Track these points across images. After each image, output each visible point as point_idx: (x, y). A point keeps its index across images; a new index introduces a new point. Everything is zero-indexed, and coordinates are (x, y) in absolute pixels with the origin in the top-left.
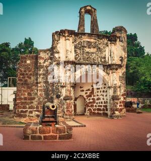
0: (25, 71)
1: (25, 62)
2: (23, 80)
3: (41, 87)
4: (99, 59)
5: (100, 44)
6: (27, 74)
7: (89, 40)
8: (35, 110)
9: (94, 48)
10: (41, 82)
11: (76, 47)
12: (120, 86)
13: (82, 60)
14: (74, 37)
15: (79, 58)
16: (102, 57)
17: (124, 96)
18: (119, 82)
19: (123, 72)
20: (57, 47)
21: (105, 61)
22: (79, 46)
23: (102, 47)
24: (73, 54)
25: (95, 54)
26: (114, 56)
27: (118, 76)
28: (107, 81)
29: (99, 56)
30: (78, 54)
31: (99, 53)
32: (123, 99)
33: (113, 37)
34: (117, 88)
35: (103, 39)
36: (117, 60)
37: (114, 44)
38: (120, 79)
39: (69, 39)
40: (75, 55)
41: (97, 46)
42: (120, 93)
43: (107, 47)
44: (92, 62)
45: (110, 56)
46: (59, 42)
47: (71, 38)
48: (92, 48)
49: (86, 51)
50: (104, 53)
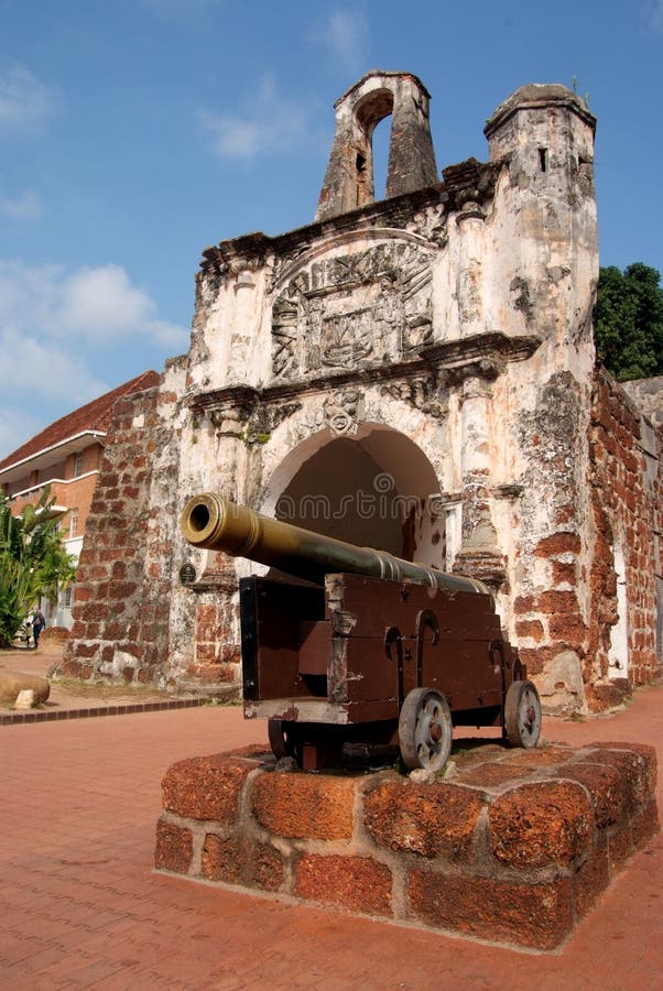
0: (122, 465)
1: (128, 424)
2: (109, 504)
3: (157, 530)
4: (393, 338)
5: (402, 249)
6: (126, 477)
7: (341, 251)
8: (124, 642)
9: (367, 283)
10: (158, 510)
11: (278, 311)
12: (521, 484)
13: (302, 369)
14: (276, 264)
15: (292, 358)
16: (410, 319)
17: (553, 557)
18: (519, 455)
19: (545, 378)
20: (206, 330)
21: (425, 339)
22: (295, 299)
23: (412, 265)
24: (268, 346)
25: (369, 313)
26: (474, 290)
27: (511, 415)
28: (432, 460)
29: (387, 317)
30: (286, 340)
31: (390, 301)
32: (550, 573)
33: (456, 183)
34: (490, 501)
35: (418, 218)
36: (501, 312)
37: (473, 219)
38: (524, 433)
39: (253, 282)
40: (274, 351)
41: (386, 268)
42: (524, 534)
43: (440, 254)
44: (350, 364)
45: (456, 296)
46: (214, 307)
47: (263, 272)
48: (358, 286)
49: (325, 316)
50: (422, 295)
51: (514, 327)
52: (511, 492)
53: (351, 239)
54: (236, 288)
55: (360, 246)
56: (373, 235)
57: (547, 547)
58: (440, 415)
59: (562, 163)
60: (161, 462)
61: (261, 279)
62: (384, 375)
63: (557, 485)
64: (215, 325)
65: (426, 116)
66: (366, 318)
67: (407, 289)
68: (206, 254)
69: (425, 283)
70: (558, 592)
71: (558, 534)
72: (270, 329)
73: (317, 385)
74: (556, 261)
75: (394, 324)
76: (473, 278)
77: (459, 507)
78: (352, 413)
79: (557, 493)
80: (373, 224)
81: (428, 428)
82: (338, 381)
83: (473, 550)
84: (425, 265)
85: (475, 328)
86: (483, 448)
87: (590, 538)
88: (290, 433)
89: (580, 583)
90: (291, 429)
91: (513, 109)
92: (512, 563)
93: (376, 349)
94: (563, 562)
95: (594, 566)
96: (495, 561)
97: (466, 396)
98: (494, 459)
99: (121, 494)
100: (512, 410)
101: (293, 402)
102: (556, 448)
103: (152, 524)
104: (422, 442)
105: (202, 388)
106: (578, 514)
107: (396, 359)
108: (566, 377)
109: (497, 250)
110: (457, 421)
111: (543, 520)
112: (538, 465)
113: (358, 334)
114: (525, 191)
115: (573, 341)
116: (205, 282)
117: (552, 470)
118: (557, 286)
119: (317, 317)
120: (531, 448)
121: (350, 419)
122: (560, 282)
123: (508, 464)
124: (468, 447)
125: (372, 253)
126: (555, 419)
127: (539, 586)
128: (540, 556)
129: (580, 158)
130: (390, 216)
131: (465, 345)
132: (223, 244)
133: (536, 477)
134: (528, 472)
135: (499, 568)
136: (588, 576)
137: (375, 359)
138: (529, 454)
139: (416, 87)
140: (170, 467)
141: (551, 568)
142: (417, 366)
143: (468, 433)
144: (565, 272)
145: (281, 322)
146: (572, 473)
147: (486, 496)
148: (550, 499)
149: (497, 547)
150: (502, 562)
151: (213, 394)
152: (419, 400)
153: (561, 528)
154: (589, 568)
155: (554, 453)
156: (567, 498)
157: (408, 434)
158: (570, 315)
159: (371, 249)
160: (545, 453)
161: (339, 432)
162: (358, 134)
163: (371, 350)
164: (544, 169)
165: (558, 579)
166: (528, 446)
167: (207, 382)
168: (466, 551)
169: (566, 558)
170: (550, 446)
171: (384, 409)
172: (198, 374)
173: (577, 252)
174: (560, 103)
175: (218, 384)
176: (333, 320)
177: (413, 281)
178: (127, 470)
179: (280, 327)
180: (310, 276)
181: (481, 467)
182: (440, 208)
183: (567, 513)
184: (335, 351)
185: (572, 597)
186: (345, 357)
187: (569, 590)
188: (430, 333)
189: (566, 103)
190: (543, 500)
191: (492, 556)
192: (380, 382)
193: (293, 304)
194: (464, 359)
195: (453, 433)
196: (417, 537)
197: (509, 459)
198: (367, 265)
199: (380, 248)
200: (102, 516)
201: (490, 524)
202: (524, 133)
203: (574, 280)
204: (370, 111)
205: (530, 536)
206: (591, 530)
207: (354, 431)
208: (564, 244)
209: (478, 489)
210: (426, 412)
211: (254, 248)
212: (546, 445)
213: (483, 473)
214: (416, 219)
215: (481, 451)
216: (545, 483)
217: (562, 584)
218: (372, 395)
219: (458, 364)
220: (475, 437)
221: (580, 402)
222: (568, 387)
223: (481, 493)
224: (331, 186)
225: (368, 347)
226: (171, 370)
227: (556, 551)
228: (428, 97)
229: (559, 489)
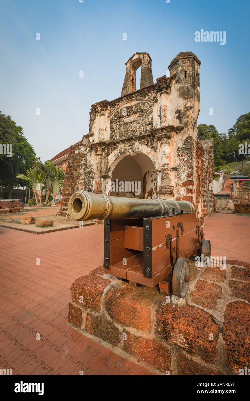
0: (73, 163)
1: (74, 152)
2: (70, 173)
3: (82, 180)
4: (142, 128)
5: (144, 104)
6: (74, 166)
7: (128, 105)
9: (135, 113)
10: (82, 174)
11: (112, 122)
12: (178, 167)
13: (118, 137)
14: (110, 109)
15: (115, 135)
16: (147, 123)
17: (187, 187)
18: (177, 159)
19: (185, 138)
20: (93, 128)
21: (151, 128)
22: (116, 118)
23: (147, 108)
24: (109, 131)
25: (136, 122)
26: (165, 114)
27: (175, 148)
28: (153, 161)
29: (141, 123)
30: (114, 130)
31: (142, 118)
32: (185, 191)
33: (161, 83)
34: (169, 172)
35: (149, 94)
36: (172, 120)
37: (165, 94)
38: (178, 153)
39: (104, 114)
40: (111, 132)
41: (140, 109)
42: (178, 181)
43: (155, 104)
44: (131, 136)
45: (160, 116)
46: (95, 121)
47: (107, 112)
48: (133, 114)
49: (124, 123)
50: (150, 116)
51: (176, 123)
52: (175, 169)
53: (131, 101)
54: (100, 116)
55: (133, 103)
56: (137, 100)
57: (185, 184)
58: (155, 149)
59: (191, 75)
60: (83, 162)
61: (107, 113)
62: (141, 138)
63: (188, 167)
64: (95, 126)
65: (151, 66)
66: (135, 123)
67: (146, 115)
68: (92, 106)
69: (151, 113)
70: (188, 196)
71: (188, 181)
72: (109, 127)
73: (122, 141)
74: (189, 104)
75: (142, 124)
76: (165, 110)
77: (161, 174)
78: (131, 149)
79: (188, 170)
80: (137, 97)
81: (152, 152)
82: (128, 140)
83: (164, 185)
84: (151, 107)
85: (165, 124)
86: (167, 157)
87: (196, 181)
88: (115, 154)
89: (194, 194)
90: (115, 153)
91: (177, 59)
92: (175, 188)
93: (138, 131)
94: (189, 188)
95: (197, 189)
96: (171, 188)
97: (163, 144)
98: (170, 161)
99: (73, 170)
100: (175, 147)
101: (116, 146)
102: (187, 157)
103: (81, 178)
104: (150, 156)
105: (92, 143)
106: (193, 175)
107: (143, 133)
108: (190, 137)
109: (171, 102)
110: (160, 150)
111: (184, 176)
112: (182, 162)
113: (133, 127)
114: (180, 84)
115: (193, 127)
116: (92, 114)
117: (186, 163)
118: (189, 112)
119: (121, 123)
120: (180, 158)
121: (131, 150)
122: (190, 111)
123: (174, 162)
124: (163, 157)
125: (136, 105)
126: (187, 149)
127: (182, 195)
128: (183, 186)
129: (196, 74)
130: (141, 94)
131: (162, 129)
132: (96, 103)
133: (182, 165)
134: (180, 164)
135: (172, 190)
136: (195, 192)
137: (137, 134)
138: (180, 159)
139: (148, 57)
140: (85, 163)
141: (186, 190)
142: (149, 136)
143: (163, 153)
144: (192, 108)
145: (112, 125)
146: (192, 164)
147: (168, 170)
148: (186, 171)
149: (171, 184)
150: (172, 188)
151: (95, 144)
152: (149, 145)
153: (189, 179)
154: (196, 190)
155: (187, 159)
156: (190, 171)
157: (146, 154)
158: (192, 120)
159: (136, 104)
160: (184, 159)
161: (128, 154)
162: (132, 72)
163: (136, 131)
164: (186, 77)
165: (188, 193)
166: (180, 157)
167: (93, 141)
168: (162, 185)
169: (190, 187)
170: (186, 157)
171: (140, 147)
172: (91, 139)
173: (195, 101)
174: (191, 57)
175: (96, 141)
176: (126, 124)
177: (148, 112)
178: (74, 164)
179: (112, 126)
180: (120, 112)
181: (167, 163)
182: (155, 91)
183: (191, 175)
184: (127, 132)
185: (192, 197)
186: (129, 134)
187: (191, 196)
188: (152, 126)
189: (193, 57)
190: (184, 171)
191: (170, 187)
192: (139, 140)
193: (115, 120)
194: (162, 133)
195: (159, 153)
196: (147, 180)
197: (174, 160)
198: (135, 108)
199: (139, 103)
200: (68, 176)
201: (169, 178)
202: (181, 67)
203: (194, 110)
204: (135, 65)
205: (180, 181)
206: (196, 179)
207: (132, 154)
208: (191, 99)
209: (166, 169)
210: (151, 148)
211: (105, 104)
212: (185, 156)
213: (167, 164)
214: (148, 95)
215: (167, 158)
216: (184, 167)
217: (189, 194)
218: (137, 144)
219: (160, 135)
220: (165, 154)
221: (194, 144)
222: (191, 140)
223: (167, 170)
224: (125, 87)
225: (135, 131)
226: (84, 138)
227: (187, 185)
228: (151, 60)
229: (188, 168)
